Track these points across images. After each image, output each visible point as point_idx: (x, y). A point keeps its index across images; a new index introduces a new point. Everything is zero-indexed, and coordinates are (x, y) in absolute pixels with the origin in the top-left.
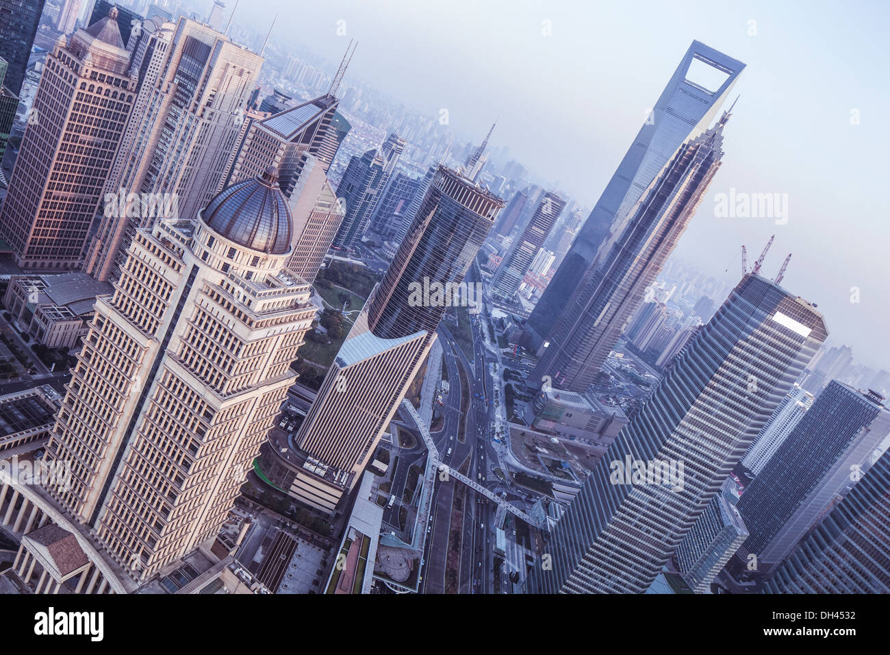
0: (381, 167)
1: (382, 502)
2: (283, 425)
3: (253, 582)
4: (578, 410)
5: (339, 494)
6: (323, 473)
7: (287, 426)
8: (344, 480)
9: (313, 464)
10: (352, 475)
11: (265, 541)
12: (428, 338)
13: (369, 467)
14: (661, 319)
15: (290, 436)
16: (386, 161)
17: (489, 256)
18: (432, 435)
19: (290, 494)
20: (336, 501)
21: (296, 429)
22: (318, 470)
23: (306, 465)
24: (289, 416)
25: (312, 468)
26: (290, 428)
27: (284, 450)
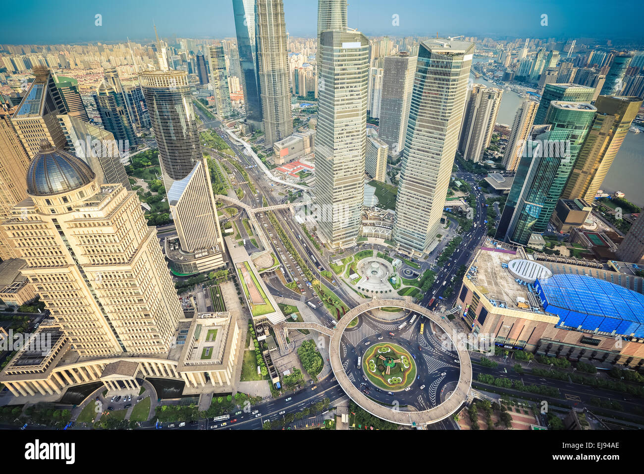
0: (114, 92)
1: (241, 244)
2: (172, 248)
3: (212, 315)
4: (295, 144)
5: (221, 256)
6: (206, 253)
7: (174, 247)
8: (218, 249)
9: (199, 253)
10: (220, 245)
11: (206, 296)
12: (203, 164)
13: (224, 235)
14: (304, 75)
15: (180, 250)
16: (114, 87)
17: (207, 99)
18: (241, 201)
19: (200, 272)
20: (222, 259)
21: (179, 245)
22: (204, 254)
23: (197, 256)
24: (172, 243)
25: (200, 255)
26: (177, 247)
27: (182, 258)
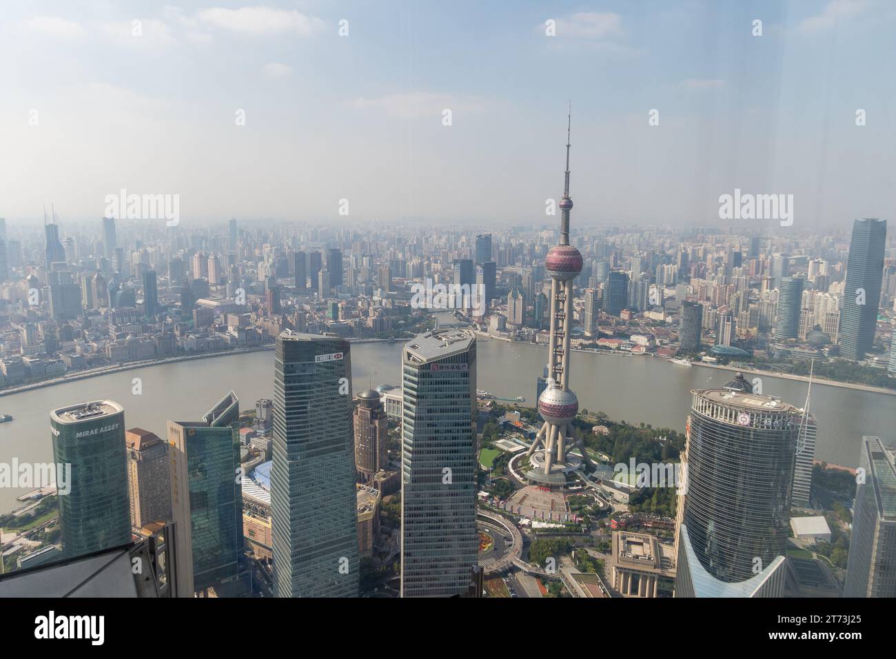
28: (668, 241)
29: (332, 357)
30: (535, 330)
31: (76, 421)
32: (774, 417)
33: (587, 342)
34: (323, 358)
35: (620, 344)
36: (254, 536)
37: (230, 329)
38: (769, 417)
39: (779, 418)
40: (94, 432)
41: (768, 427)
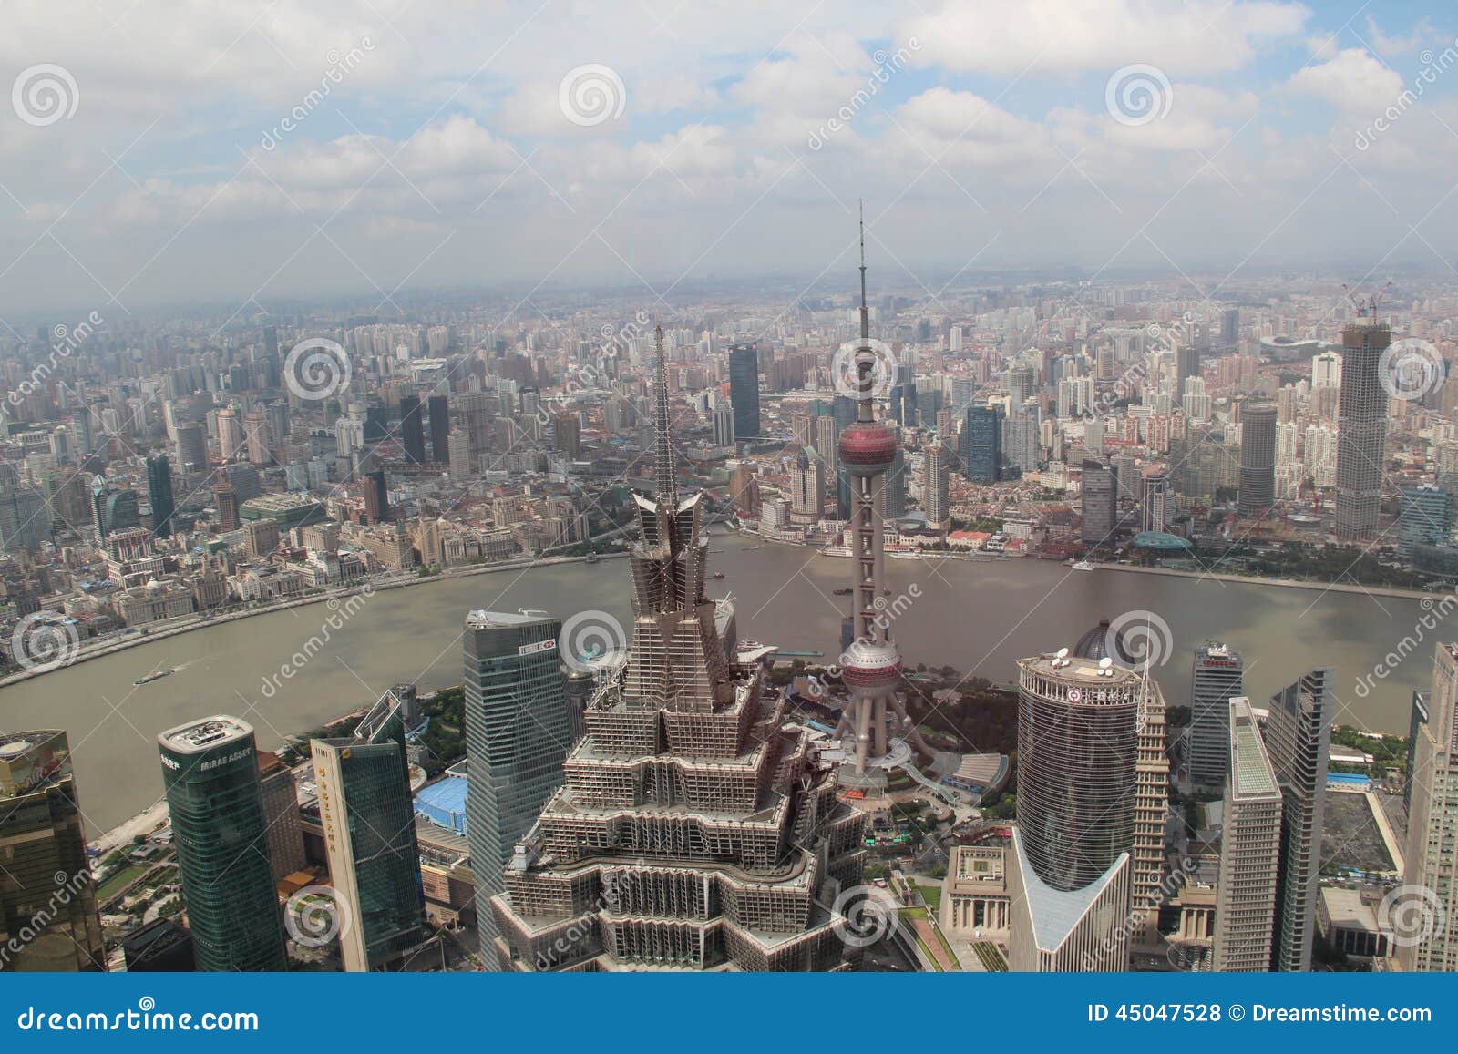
28: (1085, 320)
29: (542, 647)
30: (841, 523)
31: (197, 748)
32: (1109, 690)
33: (931, 541)
34: (529, 649)
35: (986, 541)
36: (433, 891)
37: (312, 556)
38: (1102, 690)
39: (1115, 691)
40: (222, 761)
41: (1102, 703)
